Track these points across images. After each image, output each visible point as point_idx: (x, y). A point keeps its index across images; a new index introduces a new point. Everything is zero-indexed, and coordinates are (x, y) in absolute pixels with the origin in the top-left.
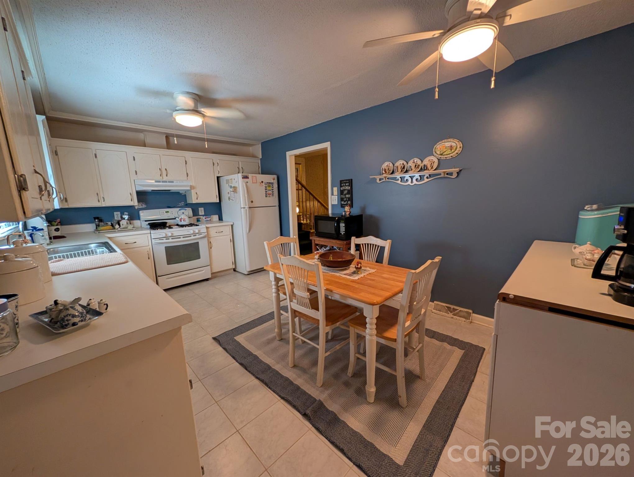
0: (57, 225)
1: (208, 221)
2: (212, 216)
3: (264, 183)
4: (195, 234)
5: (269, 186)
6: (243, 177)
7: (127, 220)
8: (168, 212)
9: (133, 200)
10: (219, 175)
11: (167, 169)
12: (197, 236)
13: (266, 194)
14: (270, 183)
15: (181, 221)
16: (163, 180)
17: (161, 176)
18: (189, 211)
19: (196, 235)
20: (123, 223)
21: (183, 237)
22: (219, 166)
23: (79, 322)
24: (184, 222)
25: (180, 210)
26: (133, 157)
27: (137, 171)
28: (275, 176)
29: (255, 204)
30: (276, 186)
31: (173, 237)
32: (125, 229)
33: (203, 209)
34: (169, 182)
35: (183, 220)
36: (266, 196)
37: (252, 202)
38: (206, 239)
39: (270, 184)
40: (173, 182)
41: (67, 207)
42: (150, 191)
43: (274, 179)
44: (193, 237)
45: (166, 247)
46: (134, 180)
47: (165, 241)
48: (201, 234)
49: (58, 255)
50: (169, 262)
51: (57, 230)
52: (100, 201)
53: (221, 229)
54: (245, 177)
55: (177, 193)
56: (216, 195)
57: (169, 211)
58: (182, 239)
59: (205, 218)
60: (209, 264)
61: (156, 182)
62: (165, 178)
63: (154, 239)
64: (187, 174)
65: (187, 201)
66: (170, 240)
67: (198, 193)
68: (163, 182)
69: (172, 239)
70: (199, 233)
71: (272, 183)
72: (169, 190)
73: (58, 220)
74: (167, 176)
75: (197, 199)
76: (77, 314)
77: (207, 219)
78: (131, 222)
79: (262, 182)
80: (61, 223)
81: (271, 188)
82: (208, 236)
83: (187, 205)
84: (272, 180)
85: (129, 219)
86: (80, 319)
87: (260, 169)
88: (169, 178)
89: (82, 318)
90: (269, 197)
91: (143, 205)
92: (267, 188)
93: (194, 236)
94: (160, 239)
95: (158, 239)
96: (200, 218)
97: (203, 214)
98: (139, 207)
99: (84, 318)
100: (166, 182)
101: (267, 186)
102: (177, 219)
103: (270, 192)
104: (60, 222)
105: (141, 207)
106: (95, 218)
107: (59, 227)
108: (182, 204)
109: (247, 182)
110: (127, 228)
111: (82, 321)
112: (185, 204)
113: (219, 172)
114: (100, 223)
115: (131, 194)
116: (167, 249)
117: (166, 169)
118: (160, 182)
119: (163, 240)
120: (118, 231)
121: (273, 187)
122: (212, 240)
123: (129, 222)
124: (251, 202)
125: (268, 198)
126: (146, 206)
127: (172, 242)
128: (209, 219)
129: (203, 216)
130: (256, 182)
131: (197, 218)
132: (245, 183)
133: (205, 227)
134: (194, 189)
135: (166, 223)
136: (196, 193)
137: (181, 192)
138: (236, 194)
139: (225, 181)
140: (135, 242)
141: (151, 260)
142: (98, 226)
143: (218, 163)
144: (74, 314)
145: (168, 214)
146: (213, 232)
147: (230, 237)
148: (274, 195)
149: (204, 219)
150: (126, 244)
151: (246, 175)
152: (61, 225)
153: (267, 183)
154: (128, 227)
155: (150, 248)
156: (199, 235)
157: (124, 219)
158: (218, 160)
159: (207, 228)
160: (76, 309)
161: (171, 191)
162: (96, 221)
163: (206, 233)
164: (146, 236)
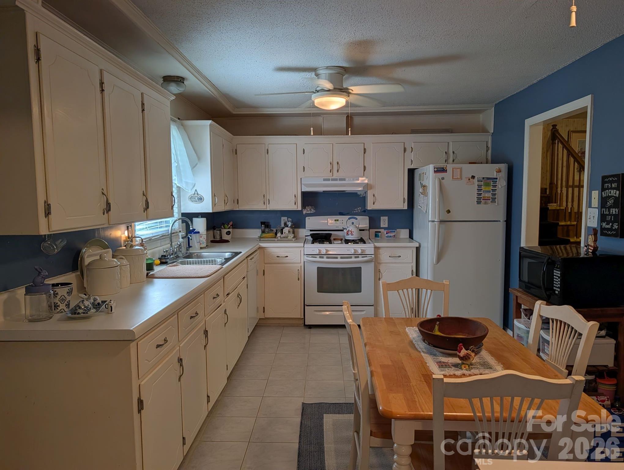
0: (229, 228)
1: (390, 237)
2: (398, 230)
3: (476, 178)
4: (356, 255)
5: (487, 185)
6: (436, 170)
7: (289, 227)
8: (337, 220)
9: (296, 203)
10: (412, 167)
11: (340, 163)
12: (360, 259)
13: (479, 199)
14: (488, 178)
15: (348, 234)
16: (333, 178)
17: (331, 172)
18: (363, 222)
19: (358, 257)
20: (286, 230)
21: (341, 258)
22: (413, 152)
23: (82, 313)
24: (352, 236)
25: (349, 219)
26: (303, 149)
27: (305, 167)
28: (503, 167)
29: (455, 216)
30: (502, 184)
31: (329, 256)
32: (285, 239)
33: (386, 218)
34: (341, 180)
35: (350, 232)
36: (479, 202)
37: (449, 212)
38: (372, 265)
39: (490, 181)
40: (344, 180)
41: (238, 209)
42: (322, 192)
43: (499, 171)
44: (353, 259)
45: (318, 268)
46: (301, 178)
47: (318, 259)
48: (366, 257)
49: (192, 259)
50: (321, 289)
51: (228, 233)
52: (265, 203)
53: (398, 252)
54: (439, 169)
55: (354, 195)
56: (404, 199)
57: (339, 219)
58: (339, 260)
59: (387, 233)
60: (372, 303)
61: (324, 180)
62: (336, 175)
63: (306, 255)
64: (365, 167)
65: (365, 207)
66: (325, 259)
67: (376, 195)
68: (333, 180)
69: (328, 258)
70: (363, 254)
71: (495, 178)
72: (344, 191)
73: (231, 223)
74: (338, 171)
75: (374, 204)
76: (83, 307)
77: (389, 234)
78: (296, 230)
79: (473, 177)
80: (234, 227)
81: (491, 188)
82: (376, 260)
83: (365, 212)
84: (495, 172)
85: (293, 226)
86: (83, 312)
87: (490, 151)
88: (341, 175)
89: (84, 311)
90: (486, 203)
91: (312, 210)
92: (483, 188)
93: (356, 257)
94: (313, 255)
95: (311, 256)
96: (380, 232)
97: (386, 226)
98: (307, 212)
99: (86, 311)
100: (336, 180)
101: (482, 183)
102: (345, 230)
103: (489, 195)
104: (232, 225)
105: (309, 212)
106: (262, 223)
107: (230, 230)
108: (358, 210)
109: (443, 178)
110: (287, 238)
111: (84, 313)
112: (362, 210)
113: (412, 161)
114: (266, 228)
115: (295, 196)
116: (319, 269)
117: (338, 163)
118: (328, 180)
119: (316, 257)
120: (277, 240)
121: (495, 186)
122: (382, 268)
123: (291, 230)
124: (447, 211)
125: (482, 206)
126: (315, 211)
127: (327, 263)
128: (392, 235)
129: (385, 228)
130: (461, 178)
131: (376, 232)
132: (439, 179)
133: (373, 247)
134: (371, 188)
135: (330, 235)
136: (374, 196)
137: (359, 193)
138: (425, 198)
139: (418, 174)
140: (287, 257)
141: (301, 281)
142: (263, 232)
143: (412, 147)
144: (81, 306)
145: (336, 223)
146: (384, 256)
147: (412, 266)
148: (496, 200)
149: (385, 233)
150: (278, 257)
151: (442, 167)
152: (233, 228)
153: (483, 178)
154: (288, 236)
155: (301, 266)
156: (362, 257)
157: (287, 226)
158: (413, 143)
159: (376, 248)
160: (84, 303)
161: (346, 192)
162: (262, 226)
163: (373, 256)
164: (299, 250)
